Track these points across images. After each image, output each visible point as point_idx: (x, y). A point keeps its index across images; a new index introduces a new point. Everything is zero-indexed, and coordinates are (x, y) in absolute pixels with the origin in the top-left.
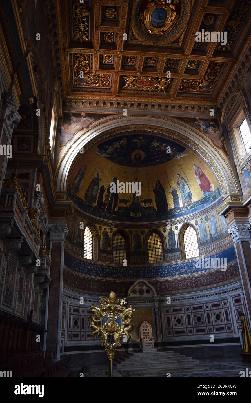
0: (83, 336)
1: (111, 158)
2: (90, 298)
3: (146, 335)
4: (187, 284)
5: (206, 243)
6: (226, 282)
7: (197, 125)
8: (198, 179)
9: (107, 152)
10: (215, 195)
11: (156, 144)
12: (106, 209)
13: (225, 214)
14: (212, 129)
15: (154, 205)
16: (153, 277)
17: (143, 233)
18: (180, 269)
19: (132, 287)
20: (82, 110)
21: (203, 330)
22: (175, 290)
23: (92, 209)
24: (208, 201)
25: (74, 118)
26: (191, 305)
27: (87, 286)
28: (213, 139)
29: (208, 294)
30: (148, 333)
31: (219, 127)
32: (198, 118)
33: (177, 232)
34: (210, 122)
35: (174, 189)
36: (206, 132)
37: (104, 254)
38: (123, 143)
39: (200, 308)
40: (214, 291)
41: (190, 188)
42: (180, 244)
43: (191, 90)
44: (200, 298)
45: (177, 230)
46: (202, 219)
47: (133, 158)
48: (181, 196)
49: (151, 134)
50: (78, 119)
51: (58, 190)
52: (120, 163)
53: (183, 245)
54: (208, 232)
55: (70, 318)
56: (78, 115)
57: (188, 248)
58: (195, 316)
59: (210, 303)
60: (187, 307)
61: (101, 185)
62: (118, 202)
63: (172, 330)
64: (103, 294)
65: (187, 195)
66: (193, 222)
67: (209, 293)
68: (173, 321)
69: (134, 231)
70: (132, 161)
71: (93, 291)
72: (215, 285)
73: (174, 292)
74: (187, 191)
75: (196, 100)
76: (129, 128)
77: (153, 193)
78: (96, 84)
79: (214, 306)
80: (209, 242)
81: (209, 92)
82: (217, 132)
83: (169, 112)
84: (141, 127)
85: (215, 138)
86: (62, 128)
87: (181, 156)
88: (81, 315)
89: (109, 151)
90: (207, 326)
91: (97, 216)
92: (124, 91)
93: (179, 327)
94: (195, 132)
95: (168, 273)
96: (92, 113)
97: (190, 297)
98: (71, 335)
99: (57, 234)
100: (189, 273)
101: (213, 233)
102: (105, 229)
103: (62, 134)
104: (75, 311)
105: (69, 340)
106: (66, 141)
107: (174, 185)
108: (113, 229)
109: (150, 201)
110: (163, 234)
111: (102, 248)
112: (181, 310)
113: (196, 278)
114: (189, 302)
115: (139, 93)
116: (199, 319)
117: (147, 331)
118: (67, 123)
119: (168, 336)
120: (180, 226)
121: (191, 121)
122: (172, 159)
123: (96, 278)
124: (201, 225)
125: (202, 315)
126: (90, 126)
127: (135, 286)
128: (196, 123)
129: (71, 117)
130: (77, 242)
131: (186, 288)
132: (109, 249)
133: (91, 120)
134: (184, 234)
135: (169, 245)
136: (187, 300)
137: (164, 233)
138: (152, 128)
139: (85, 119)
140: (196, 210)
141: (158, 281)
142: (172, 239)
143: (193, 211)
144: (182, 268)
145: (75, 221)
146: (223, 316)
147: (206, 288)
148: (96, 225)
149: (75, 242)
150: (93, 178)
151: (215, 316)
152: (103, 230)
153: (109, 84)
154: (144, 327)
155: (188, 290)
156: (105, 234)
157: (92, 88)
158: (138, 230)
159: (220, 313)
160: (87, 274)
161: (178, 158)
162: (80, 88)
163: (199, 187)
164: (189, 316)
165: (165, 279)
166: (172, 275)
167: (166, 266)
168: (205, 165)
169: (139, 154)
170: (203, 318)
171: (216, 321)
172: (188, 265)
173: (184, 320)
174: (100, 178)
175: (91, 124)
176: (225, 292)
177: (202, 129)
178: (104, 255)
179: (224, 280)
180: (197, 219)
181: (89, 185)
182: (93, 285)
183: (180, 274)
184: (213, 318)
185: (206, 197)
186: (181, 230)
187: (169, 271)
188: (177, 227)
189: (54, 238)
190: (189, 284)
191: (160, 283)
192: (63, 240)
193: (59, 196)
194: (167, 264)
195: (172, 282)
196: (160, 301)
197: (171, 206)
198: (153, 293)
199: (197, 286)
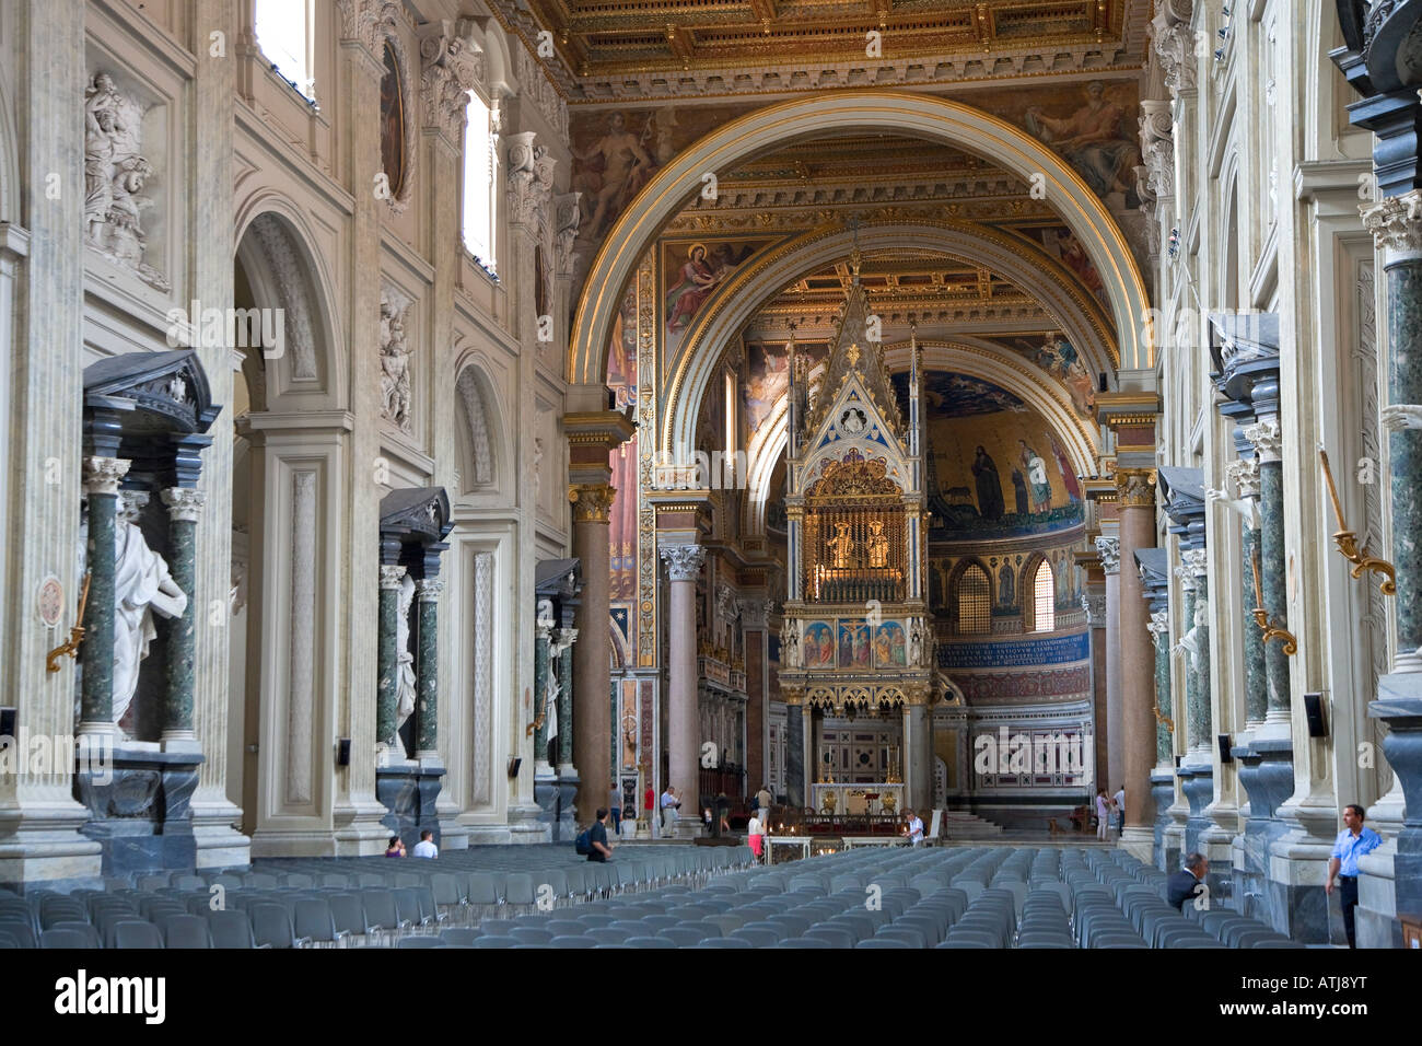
4: (1027, 687)
5: (1066, 607)
6: (1080, 695)
7: (1044, 355)
8: (1059, 462)
11: (962, 382)
15: (974, 500)
16: (962, 666)
17: (946, 565)
18: (1017, 652)
20: (787, 337)
21: (1047, 780)
22: (1005, 695)
24: (1075, 515)
26: (1032, 729)
28: (1075, 392)
29: (1060, 713)
32: (1050, 334)
33: (1017, 570)
35: (1017, 470)
36: (1063, 373)
42: (1023, 597)
44: (1046, 718)
46: (1064, 551)
48: (1030, 488)
50: (780, 359)
51: (750, 533)
53: (1029, 601)
54: (1070, 585)
57: (1040, 606)
59: (1061, 729)
60: (1026, 732)
65: (1041, 489)
66: (1049, 553)
72: (1070, 697)
73: (1002, 700)
74: (1043, 478)
77: (971, 473)
80: (1069, 606)
83: (982, 324)
85: (1084, 386)
86: (749, 387)
95: (993, 660)
97: (1030, 714)
99: (753, 617)
100: (1034, 663)
103: (750, 403)
106: (759, 421)
109: (965, 491)
110: (989, 570)
113: (1044, 677)
114: (1028, 723)
118: (757, 375)
119: (984, 786)
120: (1025, 556)
121: (1031, 346)
122: (1006, 410)
124: (1062, 564)
128: (1045, 348)
129: (765, 357)
131: (1025, 695)
134: (1035, 575)
135: (1001, 598)
137: (991, 568)
140: (1057, 527)
141: (972, 676)
142: (1008, 586)
143: (1052, 528)
144: (1021, 652)
147: (1057, 700)
155: (1028, 699)
158: (936, 559)
161: (1016, 411)
163: (1062, 480)
165: (986, 671)
166: (1003, 665)
167: (991, 645)
172: (1033, 647)
177: (1054, 366)
180: (1057, 549)
183: (1017, 664)
186: (1026, 567)
187: (995, 654)
188: (1019, 558)
189: (749, 623)
190: (1031, 687)
191: (978, 679)
192: (764, 627)
193: (752, 545)
194: (994, 639)
195: (1000, 679)
196: (972, 718)
197: (1011, 507)
198: (959, 701)
199: (1044, 694)
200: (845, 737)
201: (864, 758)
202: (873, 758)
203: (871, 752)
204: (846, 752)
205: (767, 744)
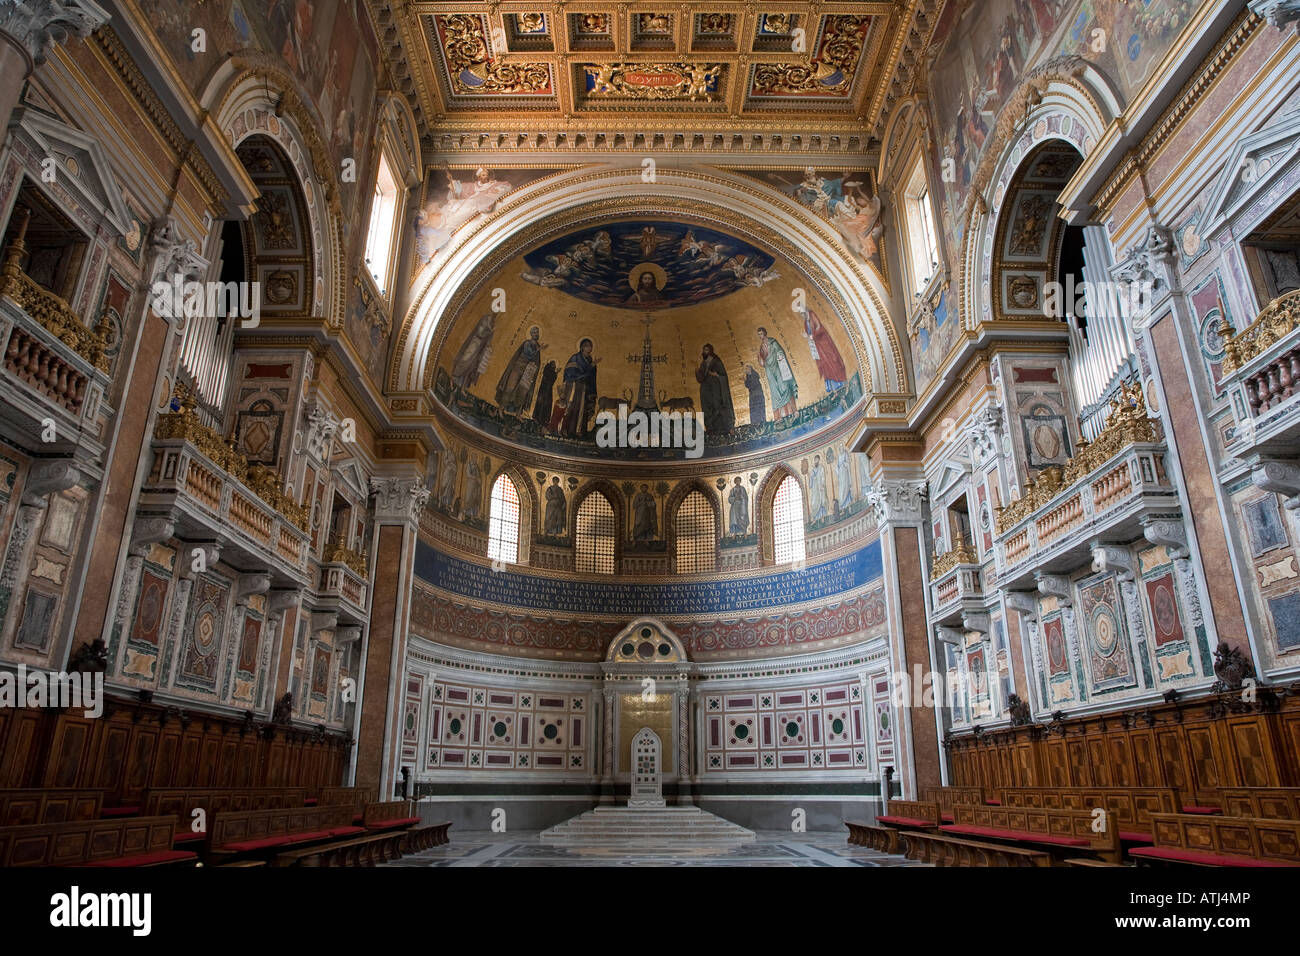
0: (475, 759)
1: (569, 286)
2: (498, 664)
3: (646, 765)
4: (768, 635)
5: (824, 525)
6: (862, 635)
7: (804, 191)
8: (812, 344)
9: (557, 271)
10: (850, 393)
11: (694, 246)
12: (560, 426)
13: (862, 447)
14: (850, 201)
16: (681, 611)
17: (662, 489)
18: (754, 592)
19: (619, 637)
20: (480, 159)
21: (800, 759)
22: (738, 647)
23: (518, 427)
24: (835, 407)
25: (456, 186)
26: (774, 692)
27: (493, 631)
28: (846, 233)
29: (819, 665)
30: (652, 759)
31: (871, 196)
32: (810, 170)
33: (752, 491)
34: (845, 182)
35: (753, 371)
36: (829, 212)
37: (548, 548)
38: (600, 245)
39: (798, 699)
40: (832, 656)
41: (793, 367)
42: (760, 523)
43: (786, 90)
44: (797, 674)
45: (753, 484)
46: (818, 457)
47: (633, 283)
48: (768, 390)
49: (675, 220)
50: (468, 185)
51: (402, 387)
52: (598, 298)
53: (767, 528)
54: (830, 495)
55: (437, 713)
56: (468, 176)
57: (781, 534)
58: (784, 721)
59: (821, 687)
60: (766, 695)
61: (544, 362)
62: (597, 406)
63: (721, 755)
64: (540, 652)
65: (784, 388)
66: (796, 464)
67: (820, 662)
68: (727, 731)
69: (638, 484)
70: (633, 292)
71: (511, 644)
72: (836, 641)
73: (733, 654)
74: (786, 376)
75: (805, 118)
76: (610, 207)
77: (694, 380)
78: (513, 87)
79: (830, 696)
80: (830, 522)
81: (844, 93)
82: (863, 211)
83: (727, 155)
84: (643, 203)
85: (856, 228)
86: (423, 213)
87: (765, 280)
88: (471, 707)
89: (562, 268)
90: (809, 749)
91: (532, 446)
92: (593, 103)
93: (742, 748)
94: (794, 215)
95: (721, 603)
96: (506, 167)
97: (773, 670)
98: (440, 757)
99: (393, 503)
100: (777, 604)
101: (841, 496)
102: (556, 480)
103: (422, 232)
104: (453, 695)
105: (429, 768)
106: (432, 251)
107: (752, 359)
108: (580, 479)
109: (687, 403)
110: (716, 496)
111: (543, 533)
112: (749, 703)
113: (792, 619)
114: (771, 682)
115: (639, 106)
116: (792, 729)
117: (650, 754)
118: (435, 199)
119: (709, 768)
120: (762, 473)
121: (789, 181)
122: (741, 287)
123: (522, 612)
124: (815, 474)
125: (799, 720)
126: (500, 206)
127: (629, 635)
128: (804, 185)
129: (449, 182)
130: (468, 518)
131: (766, 645)
132: (563, 535)
133: (502, 188)
134: (774, 497)
135: (731, 527)
136: (766, 677)
137: (718, 492)
138: (674, 205)
139: (486, 186)
140: (805, 430)
141: (694, 624)
142: (740, 509)
143: (798, 433)
144: (759, 591)
145: (464, 460)
146: (849, 725)
147: (814, 648)
148: (528, 469)
149: (461, 518)
150: (519, 342)
151: (831, 723)
152: (549, 483)
153: (547, 86)
154: (641, 742)
155: (769, 651)
156: (555, 493)
157: (503, 99)
158: (650, 483)
159: (844, 715)
160: (497, 600)
161: (758, 284)
162: (471, 99)
163: (815, 367)
164: (767, 721)
165: (712, 617)
166: (734, 609)
167: (718, 584)
168: (826, 305)
169: (650, 273)
170: (803, 727)
171: (832, 737)
172: (775, 584)
173: (756, 731)
174: (540, 342)
175: (500, 200)
176: (856, 662)
177: (818, 204)
178: (548, 550)
179: (857, 630)
180: (807, 457)
181: (507, 362)
182: (510, 631)
183: (754, 606)
184: (827, 727)
185: (832, 395)
186: (764, 486)
187: (725, 596)
188: (754, 476)
189: (385, 512)
190: (774, 634)
191: (700, 627)
192: (408, 519)
193: (403, 403)
194: (722, 577)
195: (730, 627)
196: (696, 677)
197: (743, 418)
198: (678, 655)
199: (793, 641)
200: (526, 702)
201: (550, 732)
202: (561, 732)
203: (559, 722)
204: (525, 721)
205: (398, 700)
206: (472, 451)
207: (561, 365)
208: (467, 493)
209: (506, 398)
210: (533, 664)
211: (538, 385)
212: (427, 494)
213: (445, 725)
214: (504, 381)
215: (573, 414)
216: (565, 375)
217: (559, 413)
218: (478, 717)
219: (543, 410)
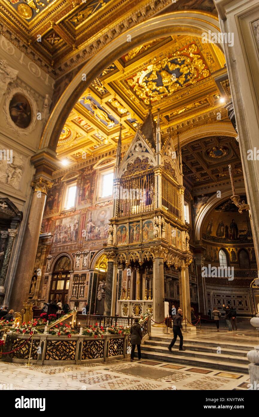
1: (226, 211)
2: (226, 289)
9: (222, 209)
12: (231, 238)
19: (252, 282)
20: (202, 193)
23: (222, 240)
50: (201, 198)
51: (196, 240)
52: (233, 211)
55: (214, 299)
56: (200, 196)
61: (225, 226)
64: (235, 286)
69: (251, 248)
71: (228, 285)
86: (194, 206)
88: (222, 298)
91: (226, 243)
92: (220, 178)
96: (207, 193)
99: (198, 261)
102: (233, 249)
104: (217, 296)
106: (197, 213)
108: (238, 248)
111: (232, 261)
118: (196, 204)
126: (207, 202)
127: (254, 282)
129: (197, 199)
130: (215, 261)
133: (207, 198)
139: (204, 198)
148: (225, 248)
149: (213, 261)
150: (218, 223)
152: (231, 250)
156: (233, 252)
157: (203, 182)
174: (223, 222)
175: (207, 200)
189: (197, 263)
192: (201, 264)
193: (197, 243)
202: (243, 303)
203: (242, 301)
204: (234, 301)
205: (205, 297)
206: (213, 247)
207: (229, 226)
208: (214, 255)
209: (218, 235)
210: (234, 289)
211: (225, 230)
212: (204, 259)
213: (216, 302)
214: (217, 231)
215: (234, 235)
216: (230, 228)
217: (231, 235)
218: (224, 300)
219: (227, 236)
